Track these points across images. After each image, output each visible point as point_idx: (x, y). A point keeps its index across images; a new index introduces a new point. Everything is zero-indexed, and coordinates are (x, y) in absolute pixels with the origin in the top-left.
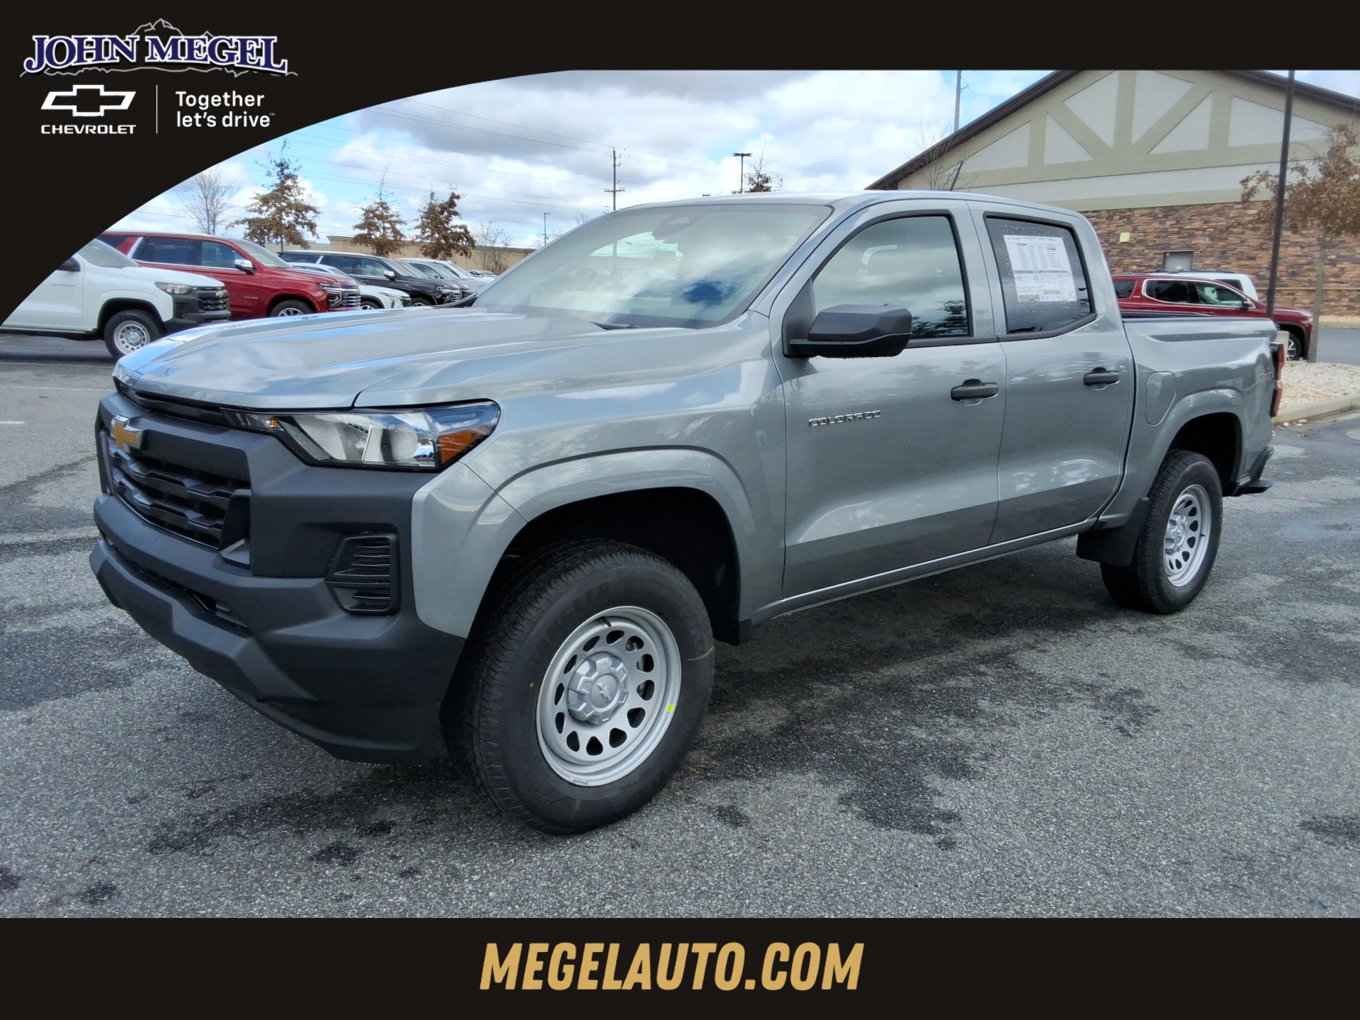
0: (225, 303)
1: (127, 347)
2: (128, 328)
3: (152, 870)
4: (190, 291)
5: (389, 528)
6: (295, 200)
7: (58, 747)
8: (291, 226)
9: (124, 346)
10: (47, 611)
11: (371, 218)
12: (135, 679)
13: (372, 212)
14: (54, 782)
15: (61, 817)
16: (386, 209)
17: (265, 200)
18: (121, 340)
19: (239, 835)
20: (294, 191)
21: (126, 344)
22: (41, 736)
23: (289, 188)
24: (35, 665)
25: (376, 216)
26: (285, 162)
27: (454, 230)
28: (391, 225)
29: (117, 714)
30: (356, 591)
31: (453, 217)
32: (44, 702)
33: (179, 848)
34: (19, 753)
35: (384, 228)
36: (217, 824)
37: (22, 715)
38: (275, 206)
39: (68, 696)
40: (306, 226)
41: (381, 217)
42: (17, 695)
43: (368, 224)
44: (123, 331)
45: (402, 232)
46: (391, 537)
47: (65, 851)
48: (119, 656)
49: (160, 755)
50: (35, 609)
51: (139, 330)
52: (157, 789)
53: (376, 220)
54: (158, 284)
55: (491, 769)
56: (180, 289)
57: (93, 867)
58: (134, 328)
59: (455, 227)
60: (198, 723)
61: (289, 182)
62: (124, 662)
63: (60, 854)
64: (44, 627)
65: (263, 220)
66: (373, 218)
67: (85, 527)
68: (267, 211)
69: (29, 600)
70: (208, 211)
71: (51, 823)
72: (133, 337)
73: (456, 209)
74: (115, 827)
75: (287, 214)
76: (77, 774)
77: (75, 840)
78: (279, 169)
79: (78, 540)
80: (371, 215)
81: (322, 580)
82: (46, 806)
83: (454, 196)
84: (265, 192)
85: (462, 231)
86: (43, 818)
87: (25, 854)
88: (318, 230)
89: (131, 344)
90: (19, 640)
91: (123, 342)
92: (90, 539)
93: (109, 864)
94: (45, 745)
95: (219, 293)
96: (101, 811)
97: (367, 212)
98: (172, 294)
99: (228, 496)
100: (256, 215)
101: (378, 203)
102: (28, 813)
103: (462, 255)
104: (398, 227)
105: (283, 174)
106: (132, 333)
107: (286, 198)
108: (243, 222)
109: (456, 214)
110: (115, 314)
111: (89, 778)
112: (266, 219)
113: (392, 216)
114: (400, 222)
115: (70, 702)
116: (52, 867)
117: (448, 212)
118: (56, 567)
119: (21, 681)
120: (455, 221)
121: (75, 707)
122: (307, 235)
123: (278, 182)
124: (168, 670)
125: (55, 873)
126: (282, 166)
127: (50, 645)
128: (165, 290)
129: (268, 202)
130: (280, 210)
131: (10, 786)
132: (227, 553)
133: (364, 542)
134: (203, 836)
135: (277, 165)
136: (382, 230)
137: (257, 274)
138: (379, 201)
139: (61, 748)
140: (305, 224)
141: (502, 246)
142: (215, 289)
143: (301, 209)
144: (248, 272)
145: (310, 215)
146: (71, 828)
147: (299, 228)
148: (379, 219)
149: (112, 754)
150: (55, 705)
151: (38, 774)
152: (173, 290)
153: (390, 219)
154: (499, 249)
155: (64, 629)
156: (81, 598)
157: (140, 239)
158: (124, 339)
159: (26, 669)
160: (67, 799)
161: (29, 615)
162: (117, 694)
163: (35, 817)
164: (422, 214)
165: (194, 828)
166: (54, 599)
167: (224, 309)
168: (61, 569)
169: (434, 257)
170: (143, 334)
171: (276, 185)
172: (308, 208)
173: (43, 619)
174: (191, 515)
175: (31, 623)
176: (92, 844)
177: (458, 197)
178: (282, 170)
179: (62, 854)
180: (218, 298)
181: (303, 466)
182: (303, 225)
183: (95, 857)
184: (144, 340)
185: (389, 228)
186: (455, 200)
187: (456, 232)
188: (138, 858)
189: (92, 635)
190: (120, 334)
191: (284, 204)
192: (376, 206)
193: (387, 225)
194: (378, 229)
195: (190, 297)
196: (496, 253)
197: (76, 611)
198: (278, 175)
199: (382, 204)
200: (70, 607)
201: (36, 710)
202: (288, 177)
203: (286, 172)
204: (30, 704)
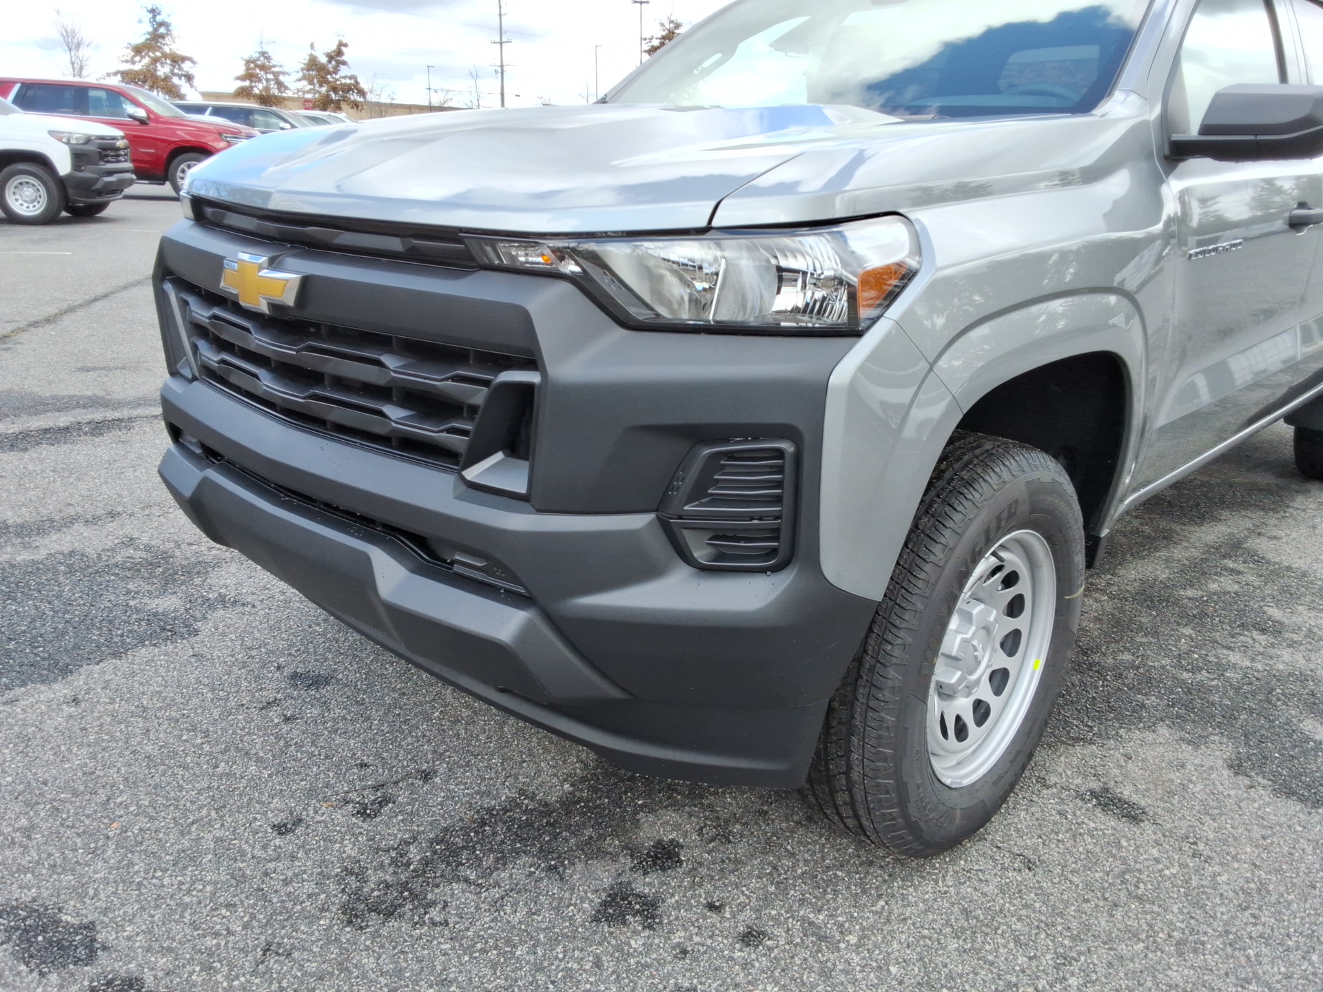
0: (126, 155)
1: (22, 205)
2: (21, 184)
3: (369, 962)
4: (88, 140)
5: (786, 432)
6: (170, 49)
7: (134, 742)
8: (167, 79)
9: (18, 204)
10: (42, 527)
11: (251, 69)
12: (199, 624)
13: (253, 62)
14: (151, 805)
15: (185, 868)
16: (268, 58)
17: (138, 50)
18: (14, 197)
19: (466, 880)
20: (168, 40)
21: (20, 202)
22: (101, 725)
23: (163, 36)
24: (52, 609)
25: (257, 66)
26: (157, 8)
27: (343, 81)
28: (274, 76)
29: (199, 681)
30: (710, 535)
31: (342, 67)
32: (85, 667)
33: (389, 914)
34: (80, 756)
35: (267, 80)
36: (426, 862)
37: (61, 689)
38: (149, 56)
39: (116, 655)
40: (183, 78)
41: (262, 68)
42: (44, 659)
43: (249, 76)
44: (16, 187)
45: (286, 84)
46: (787, 446)
47: (217, 935)
48: (164, 591)
49: (287, 745)
50: (22, 526)
51: (34, 185)
52: (308, 805)
53: (258, 71)
54: (51, 133)
55: (878, 785)
56: (77, 139)
57: (272, 961)
58: (27, 183)
59: (345, 77)
60: (317, 689)
61: (162, 30)
62: (174, 598)
63: (210, 942)
64: (43, 553)
65: (137, 72)
66: (257, 67)
67: (49, 414)
68: (140, 61)
69: (10, 514)
70: (73, 63)
71: (175, 882)
72: (27, 193)
73: (344, 58)
74: (275, 881)
75: (162, 64)
76: (181, 788)
77: (224, 911)
78: (151, 15)
79: (46, 431)
80: (252, 65)
81: (649, 517)
82: (155, 848)
83: (341, 44)
84: (140, 39)
85: (352, 82)
86: (159, 874)
87: (156, 946)
88: (196, 82)
89: (26, 201)
90: (16, 572)
91: (17, 200)
92: (59, 429)
93: (296, 955)
94: (113, 739)
95: (120, 143)
96: (243, 854)
97: (248, 62)
98: (68, 143)
99: (486, 383)
100: (128, 67)
101: (259, 53)
102: (131, 864)
103: (353, 108)
104: (282, 78)
105: (154, 21)
106: (26, 189)
107: (160, 48)
108: (115, 74)
109: (344, 63)
110: (5, 167)
111: (200, 792)
112: (141, 70)
113: (275, 66)
114: (284, 73)
115: (123, 664)
116: (208, 968)
117: (336, 61)
118: (31, 467)
119: (41, 636)
120: (344, 71)
121: (134, 674)
122: (184, 87)
123: (151, 29)
124: (239, 609)
125: (217, 982)
126: (154, 12)
127: (61, 579)
128: (60, 140)
129: (141, 52)
130: (155, 60)
131: (88, 816)
132: (472, 474)
133: (731, 456)
134: (416, 886)
135: (148, 11)
136: (264, 82)
137: (152, 125)
138: (260, 50)
139: (139, 744)
140: (183, 75)
141: (388, 101)
142: (114, 138)
143: (176, 60)
144: (142, 122)
145: (187, 66)
146: (209, 888)
147: (175, 80)
148: (261, 70)
149: (217, 749)
150: (103, 672)
151: (121, 792)
152: (69, 140)
153: (274, 69)
154: (385, 105)
155: (72, 553)
156: (79, 509)
157: (17, 87)
158: (18, 197)
159: (42, 615)
160: (182, 834)
161: (18, 535)
162: (183, 649)
163: (147, 872)
164: (302, 66)
165: (395, 873)
166: (44, 512)
167: (126, 161)
168: (38, 469)
169: (324, 109)
170: (38, 190)
171: (149, 33)
172: (184, 59)
173: (39, 541)
174: (395, 412)
175: (26, 547)
176: (253, 917)
177: (346, 45)
178: (154, 17)
179: (215, 942)
180: (118, 149)
181: (621, 332)
182: (180, 76)
183: (269, 944)
184: (40, 196)
185: (273, 80)
186: (343, 48)
187: (345, 84)
188: (336, 939)
189: (113, 561)
190: (12, 190)
191: (158, 54)
192: (257, 55)
193: (270, 76)
194: (260, 80)
195: (88, 147)
196: (383, 108)
197: (78, 527)
198: (150, 22)
199: (263, 54)
200: (70, 521)
201: (79, 680)
202: (161, 24)
203: (159, 19)
204: (66, 671)
